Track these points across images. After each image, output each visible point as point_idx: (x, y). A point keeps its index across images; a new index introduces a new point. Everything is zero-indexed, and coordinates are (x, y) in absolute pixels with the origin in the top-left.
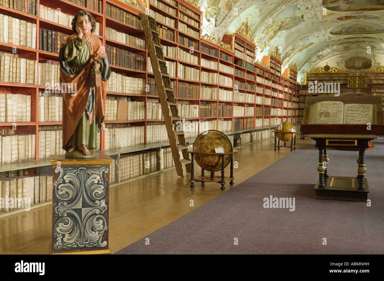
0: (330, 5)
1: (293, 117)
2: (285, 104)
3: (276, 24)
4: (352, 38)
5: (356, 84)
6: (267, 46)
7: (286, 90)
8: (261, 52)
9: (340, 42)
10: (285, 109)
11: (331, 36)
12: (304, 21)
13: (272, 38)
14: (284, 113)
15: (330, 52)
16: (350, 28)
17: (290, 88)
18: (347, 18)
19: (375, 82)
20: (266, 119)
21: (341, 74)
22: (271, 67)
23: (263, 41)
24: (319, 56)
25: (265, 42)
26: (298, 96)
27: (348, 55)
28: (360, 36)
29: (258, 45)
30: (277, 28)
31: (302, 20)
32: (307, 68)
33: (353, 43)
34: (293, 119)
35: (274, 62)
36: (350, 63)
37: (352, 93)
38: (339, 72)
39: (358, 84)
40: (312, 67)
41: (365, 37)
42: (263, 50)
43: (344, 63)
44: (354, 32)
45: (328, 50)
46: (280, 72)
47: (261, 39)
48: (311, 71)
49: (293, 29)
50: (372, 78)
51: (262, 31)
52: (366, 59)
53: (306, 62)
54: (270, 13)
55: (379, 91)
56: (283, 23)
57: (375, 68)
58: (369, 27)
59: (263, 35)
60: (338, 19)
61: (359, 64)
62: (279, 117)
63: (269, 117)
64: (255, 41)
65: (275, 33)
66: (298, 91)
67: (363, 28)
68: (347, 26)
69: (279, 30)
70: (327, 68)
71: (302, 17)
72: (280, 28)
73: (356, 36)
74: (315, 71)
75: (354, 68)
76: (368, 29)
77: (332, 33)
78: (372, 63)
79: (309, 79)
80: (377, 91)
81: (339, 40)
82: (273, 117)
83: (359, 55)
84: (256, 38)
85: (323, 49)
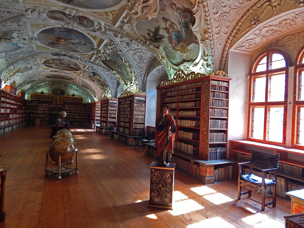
0: (47, 65)
1: (23, 117)
2: (18, 111)
3: (15, 69)
4: (56, 80)
5: (57, 102)
6: (9, 80)
7: (19, 103)
8: (4, 83)
9: (50, 81)
10: (18, 114)
11: (46, 78)
12: (32, 69)
13: (12, 76)
14: (18, 116)
15: (44, 85)
16: (56, 76)
17: (21, 103)
18: (55, 71)
19: (66, 101)
20: (6, 121)
21: (50, 96)
22: (10, 92)
23: (6, 77)
24: (38, 86)
25: (7, 78)
26: (25, 106)
27: (54, 87)
28: (60, 80)
29: (3, 79)
30: (16, 71)
31: (31, 69)
32: (30, 91)
33: (56, 82)
34: (22, 118)
35: (13, 89)
36: (55, 91)
37: (55, 106)
38: (49, 95)
39: (59, 102)
40: (34, 91)
41: (63, 81)
42: (6, 82)
43: (52, 91)
44: (58, 78)
45: (44, 84)
46: (16, 94)
47: (5, 76)
48: (33, 94)
49: (25, 73)
50: (65, 99)
51: (6, 72)
52: (62, 90)
53: (30, 89)
54: (12, 64)
55: (68, 106)
56: (20, 69)
57: (67, 95)
58: (65, 77)
59: (7, 74)
60: (50, 71)
61: (59, 92)
62: (14, 119)
63: (8, 120)
64: (1, 77)
65: (14, 74)
66: (25, 103)
67: (62, 77)
68: (55, 75)
69: (17, 72)
70: (42, 93)
71: (31, 68)
72: (18, 71)
73: (58, 79)
74: (36, 93)
75: (56, 94)
76: (65, 78)
77: (46, 77)
78: (65, 92)
79: (32, 97)
80: (67, 105)
81: (50, 80)
82: (10, 119)
83: (60, 88)
84: (2, 76)
85: (40, 83)
